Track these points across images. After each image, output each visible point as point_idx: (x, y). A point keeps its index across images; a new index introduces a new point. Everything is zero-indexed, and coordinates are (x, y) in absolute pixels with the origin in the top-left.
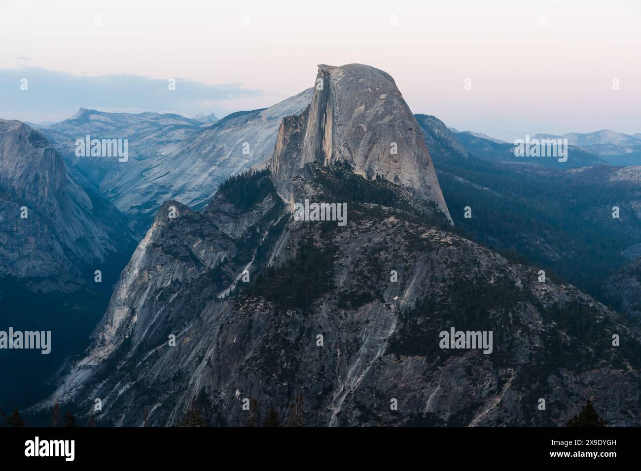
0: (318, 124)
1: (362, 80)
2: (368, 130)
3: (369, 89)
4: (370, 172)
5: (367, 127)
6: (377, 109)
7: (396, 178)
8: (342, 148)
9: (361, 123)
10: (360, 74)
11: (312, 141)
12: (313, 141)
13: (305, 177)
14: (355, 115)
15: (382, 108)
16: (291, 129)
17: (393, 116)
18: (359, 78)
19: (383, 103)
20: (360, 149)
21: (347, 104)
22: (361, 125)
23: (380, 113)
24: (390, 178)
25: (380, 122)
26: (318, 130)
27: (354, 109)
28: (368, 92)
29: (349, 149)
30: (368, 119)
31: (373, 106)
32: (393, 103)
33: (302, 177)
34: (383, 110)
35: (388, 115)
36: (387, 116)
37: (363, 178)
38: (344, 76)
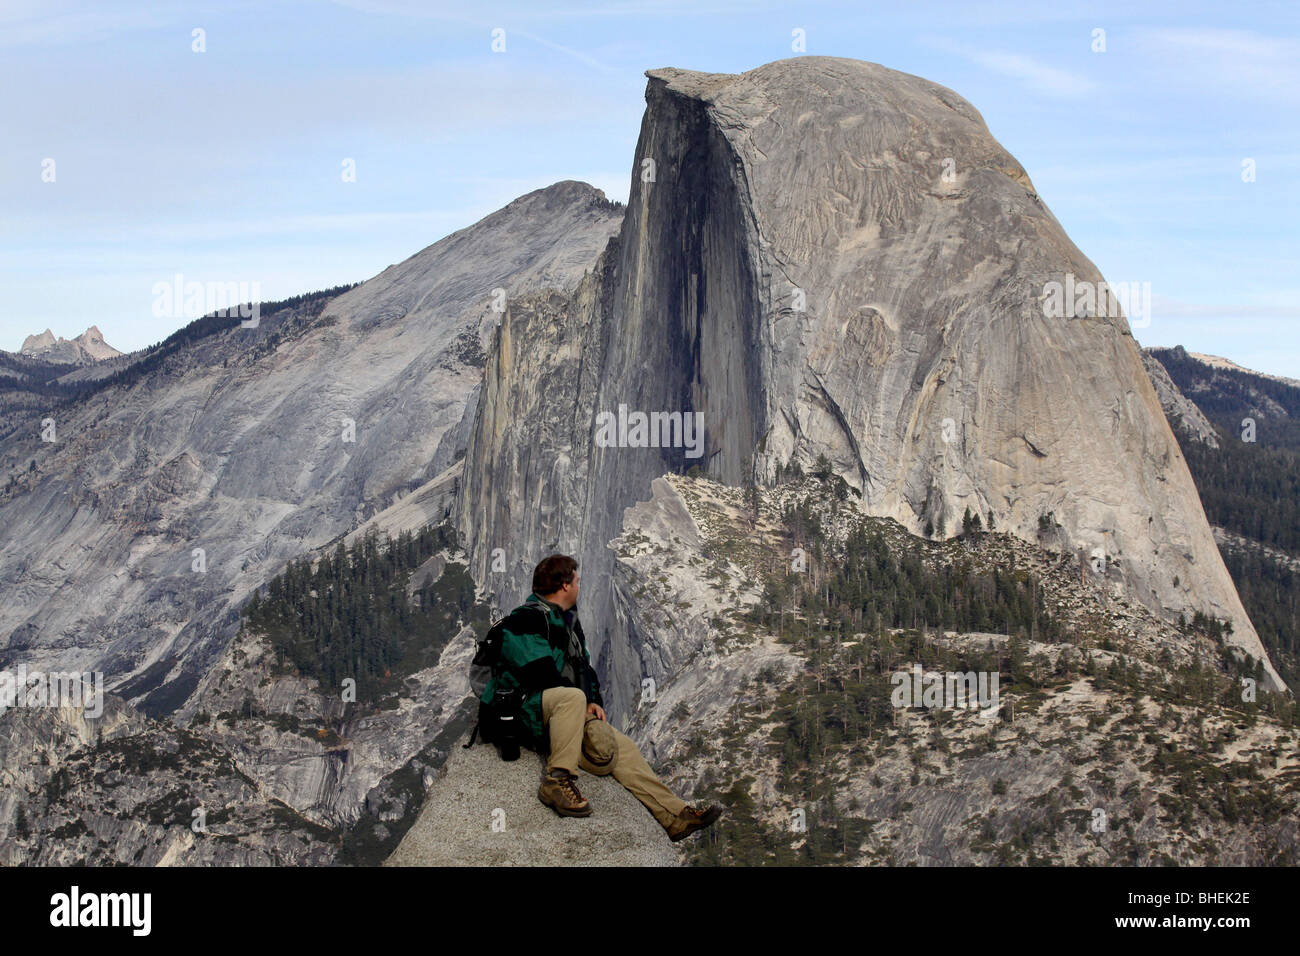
0: (662, 319)
1: (851, 121)
2: (905, 328)
3: (889, 158)
4: (928, 503)
5: (900, 314)
6: (932, 237)
7: (1046, 524)
8: (803, 410)
9: (873, 298)
10: (841, 99)
11: (640, 393)
12: (646, 391)
13: (664, 537)
14: (839, 268)
15: (954, 230)
16: (541, 349)
17: (1006, 264)
18: (839, 115)
19: (953, 212)
20: (882, 407)
21: (803, 225)
22: (873, 307)
23: (945, 252)
24: (1019, 526)
25: (955, 291)
26: (664, 343)
27: (836, 243)
28: (887, 169)
29: (834, 411)
30: (901, 282)
31: (915, 227)
32: (996, 208)
33: (655, 538)
34: (959, 241)
35: (981, 258)
36: (979, 266)
37: (902, 529)
38: (772, 109)
